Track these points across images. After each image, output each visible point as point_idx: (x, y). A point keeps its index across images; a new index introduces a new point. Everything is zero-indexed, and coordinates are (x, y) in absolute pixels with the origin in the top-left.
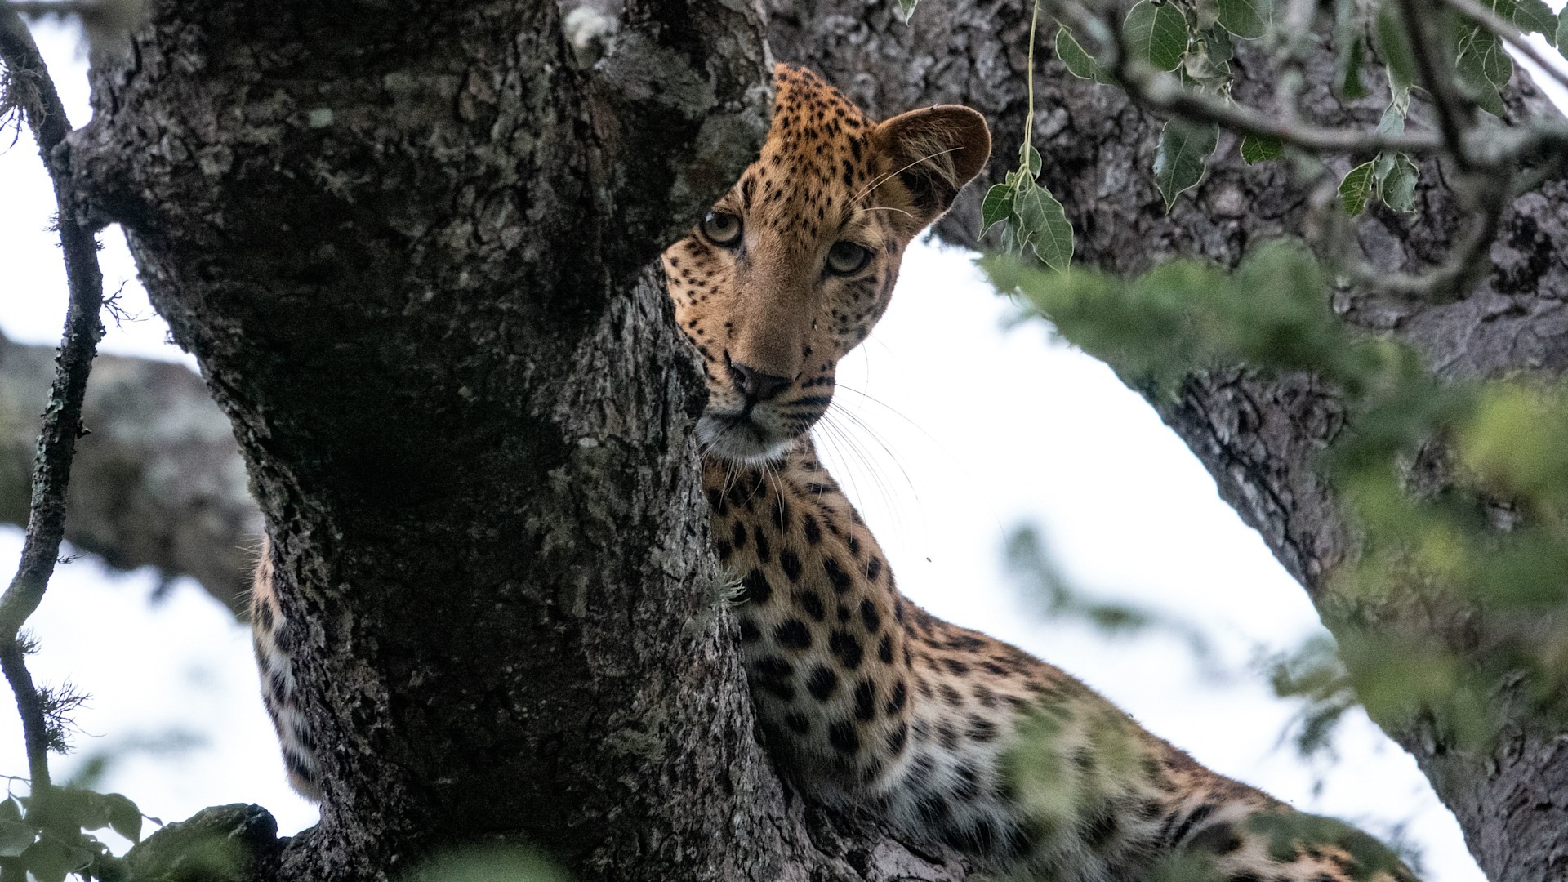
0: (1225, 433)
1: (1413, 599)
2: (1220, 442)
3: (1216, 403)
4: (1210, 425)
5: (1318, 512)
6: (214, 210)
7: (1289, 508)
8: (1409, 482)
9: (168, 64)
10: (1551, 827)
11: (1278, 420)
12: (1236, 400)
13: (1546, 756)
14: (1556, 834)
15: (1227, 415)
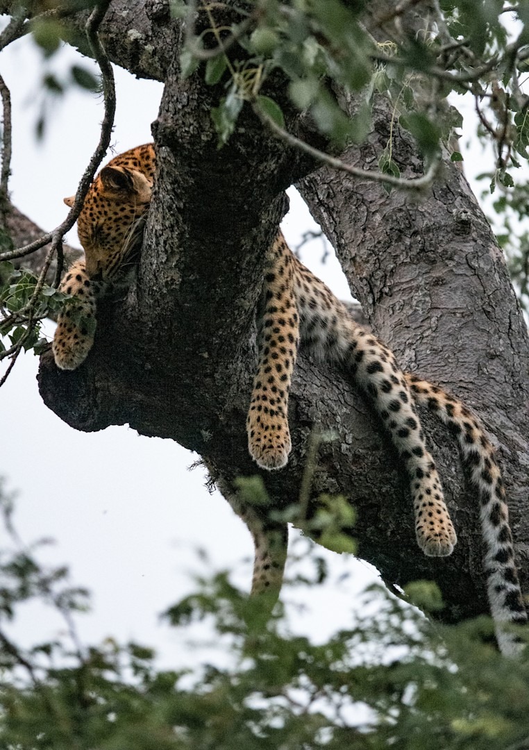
0: (321, 197)
1: (375, 258)
2: (319, 199)
3: (321, 188)
4: (317, 193)
5: (348, 226)
6: (201, 149)
7: (338, 223)
8: (379, 224)
9: (198, 106)
10: (409, 334)
11: (341, 197)
12: (328, 188)
13: (410, 312)
14: (410, 336)
15: (323, 192)
